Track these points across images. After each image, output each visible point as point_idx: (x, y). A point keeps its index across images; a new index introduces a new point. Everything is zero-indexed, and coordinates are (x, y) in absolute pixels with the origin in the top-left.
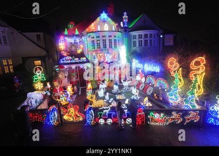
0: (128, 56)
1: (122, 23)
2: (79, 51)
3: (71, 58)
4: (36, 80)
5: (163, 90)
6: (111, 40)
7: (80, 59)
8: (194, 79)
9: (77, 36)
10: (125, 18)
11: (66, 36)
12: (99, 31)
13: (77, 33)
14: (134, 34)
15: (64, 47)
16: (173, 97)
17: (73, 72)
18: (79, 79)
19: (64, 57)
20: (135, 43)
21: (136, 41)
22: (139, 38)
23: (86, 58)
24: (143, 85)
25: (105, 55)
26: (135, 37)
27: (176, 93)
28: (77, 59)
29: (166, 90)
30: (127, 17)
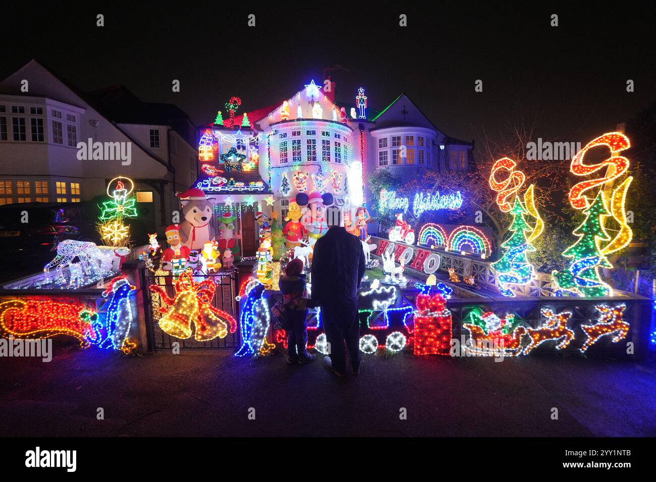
0: (368, 184)
1: (353, 110)
2: (248, 167)
3: (225, 180)
4: (107, 215)
5: (476, 257)
6: (328, 142)
7: (247, 185)
8: (588, 206)
9: (245, 129)
10: (362, 101)
11: (220, 127)
12: (299, 120)
13: (246, 122)
14: (383, 136)
15: (211, 155)
16: (512, 272)
17: (228, 215)
18: (240, 237)
19: (207, 177)
20: (383, 156)
21: (386, 153)
22: (394, 144)
23: (265, 184)
24: (410, 252)
25: (313, 176)
26: (383, 142)
27: (521, 260)
28: (240, 185)
29: (483, 256)
30: (365, 98)
